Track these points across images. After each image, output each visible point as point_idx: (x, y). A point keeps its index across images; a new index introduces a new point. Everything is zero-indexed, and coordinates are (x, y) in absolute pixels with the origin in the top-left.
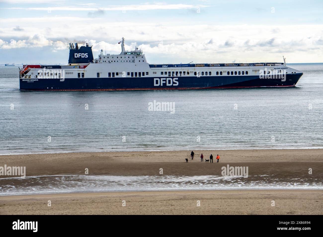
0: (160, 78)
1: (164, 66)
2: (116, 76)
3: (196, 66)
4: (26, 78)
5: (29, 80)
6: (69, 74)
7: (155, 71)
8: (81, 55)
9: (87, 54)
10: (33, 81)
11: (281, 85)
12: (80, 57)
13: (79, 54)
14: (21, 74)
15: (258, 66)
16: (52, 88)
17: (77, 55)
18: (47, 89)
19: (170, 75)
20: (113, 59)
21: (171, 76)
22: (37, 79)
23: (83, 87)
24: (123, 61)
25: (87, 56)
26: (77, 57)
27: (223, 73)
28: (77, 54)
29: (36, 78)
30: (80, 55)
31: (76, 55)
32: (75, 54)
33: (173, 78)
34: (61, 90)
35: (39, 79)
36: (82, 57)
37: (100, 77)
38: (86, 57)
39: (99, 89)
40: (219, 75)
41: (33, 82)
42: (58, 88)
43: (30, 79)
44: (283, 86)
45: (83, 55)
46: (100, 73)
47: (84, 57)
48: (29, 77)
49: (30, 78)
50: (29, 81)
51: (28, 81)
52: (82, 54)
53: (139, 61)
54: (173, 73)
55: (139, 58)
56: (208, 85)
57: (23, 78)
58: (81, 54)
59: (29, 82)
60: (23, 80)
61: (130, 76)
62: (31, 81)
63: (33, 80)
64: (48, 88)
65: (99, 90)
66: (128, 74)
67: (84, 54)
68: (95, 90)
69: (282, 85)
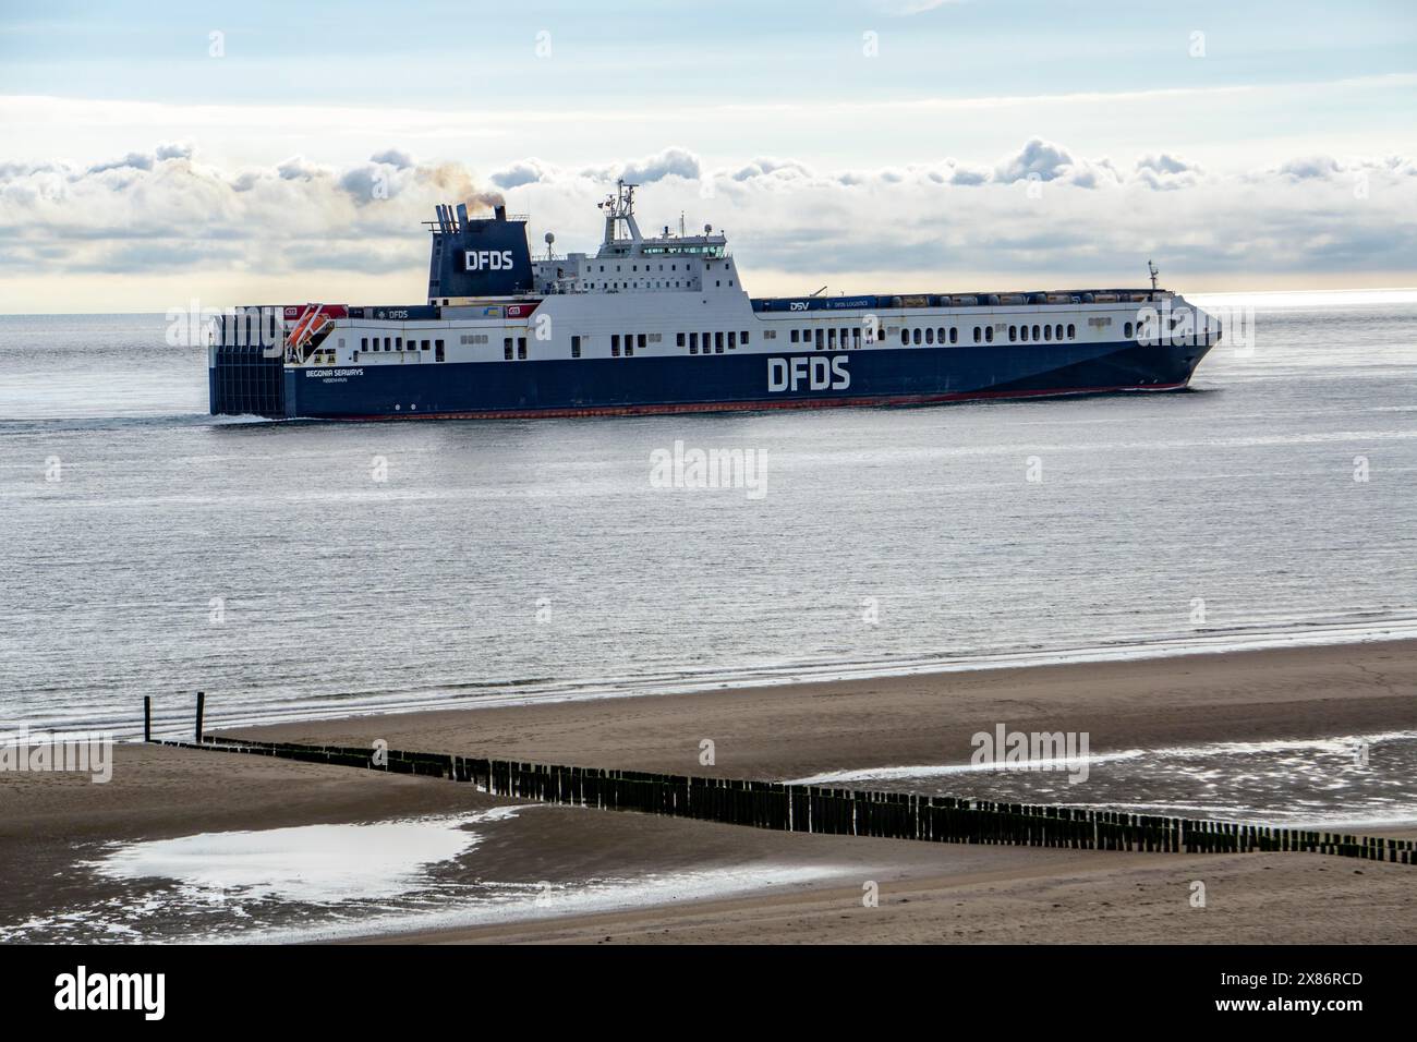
0: (788, 356)
1: (797, 305)
2: (638, 352)
3: (901, 304)
4: (320, 365)
5: (330, 373)
6: (471, 342)
7: (771, 327)
8: (488, 257)
9: (510, 253)
10: (343, 377)
11: (1137, 385)
12: (486, 266)
13: (482, 253)
14: (302, 345)
15: (1101, 301)
16: (413, 407)
17: (476, 260)
18: (397, 414)
19: (819, 346)
20: (620, 275)
21: (826, 348)
22: (357, 368)
23: (522, 400)
24: (653, 285)
25: (510, 262)
26: (474, 267)
27: (997, 331)
28: (474, 254)
29: (356, 364)
30: (484, 257)
31: (472, 258)
32: (468, 254)
33: (830, 356)
34: (447, 417)
35: (365, 368)
36: (493, 267)
37: (584, 356)
38: (505, 267)
39: (582, 409)
40: (983, 343)
41: (345, 380)
42: (436, 407)
43: (333, 369)
44: (1142, 386)
45: (496, 257)
46: (584, 337)
47: (498, 267)
48: (332, 360)
49: (333, 365)
50: (331, 377)
51: (324, 377)
52: (493, 253)
53: (718, 284)
54: (832, 333)
55: (718, 271)
56: (947, 386)
57: (306, 365)
58: (486, 253)
59: (331, 381)
60: (309, 374)
61: (685, 351)
62: (338, 377)
63: (345, 372)
64: (398, 407)
65: (579, 413)
66: (680, 339)
67: (498, 253)
68: (566, 412)
69: (1142, 382)
